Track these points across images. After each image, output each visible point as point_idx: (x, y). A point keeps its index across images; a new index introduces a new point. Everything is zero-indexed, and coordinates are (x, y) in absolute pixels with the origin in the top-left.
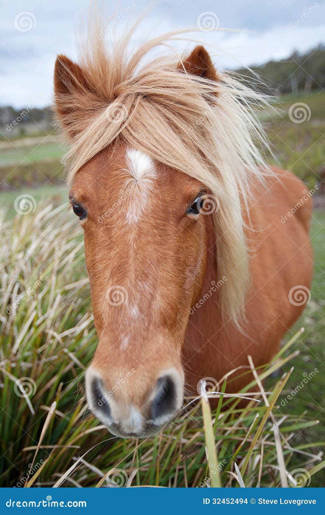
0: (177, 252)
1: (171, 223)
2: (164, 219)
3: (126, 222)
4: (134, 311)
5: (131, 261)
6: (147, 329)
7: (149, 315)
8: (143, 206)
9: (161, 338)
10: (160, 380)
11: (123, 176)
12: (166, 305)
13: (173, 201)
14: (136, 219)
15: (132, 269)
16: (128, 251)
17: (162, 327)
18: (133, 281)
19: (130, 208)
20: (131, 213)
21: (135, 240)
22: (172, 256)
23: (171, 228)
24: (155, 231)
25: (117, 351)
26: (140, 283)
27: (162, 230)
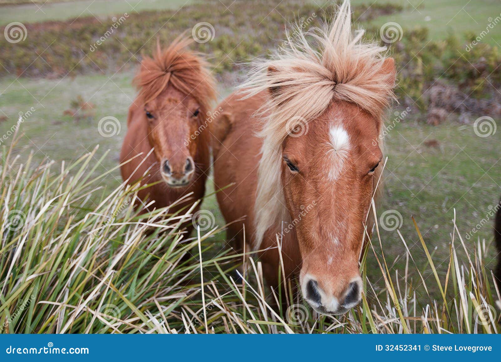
0: (360, 200)
1: (357, 179)
2: (353, 177)
3: (328, 179)
4: (336, 241)
5: (332, 207)
6: (344, 252)
7: (344, 244)
8: (340, 169)
9: (351, 258)
10: (351, 284)
11: (326, 148)
12: (354, 236)
13: (360, 165)
14: (335, 178)
15: (334, 213)
16: (330, 199)
17: (351, 251)
18: (334, 221)
19: (331, 170)
20: (332, 173)
21: (334, 193)
22: (358, 203)
23: (357, 184)
24: (348, 186)
25: (325, 264)
26: (338, 223)
27: (351, 185)
